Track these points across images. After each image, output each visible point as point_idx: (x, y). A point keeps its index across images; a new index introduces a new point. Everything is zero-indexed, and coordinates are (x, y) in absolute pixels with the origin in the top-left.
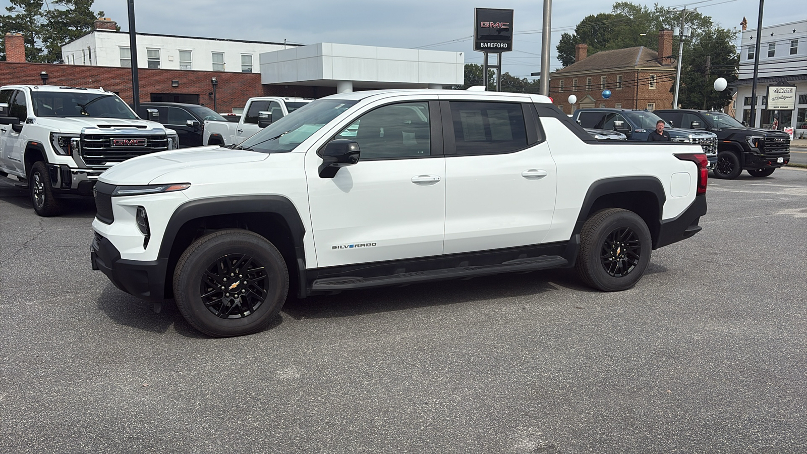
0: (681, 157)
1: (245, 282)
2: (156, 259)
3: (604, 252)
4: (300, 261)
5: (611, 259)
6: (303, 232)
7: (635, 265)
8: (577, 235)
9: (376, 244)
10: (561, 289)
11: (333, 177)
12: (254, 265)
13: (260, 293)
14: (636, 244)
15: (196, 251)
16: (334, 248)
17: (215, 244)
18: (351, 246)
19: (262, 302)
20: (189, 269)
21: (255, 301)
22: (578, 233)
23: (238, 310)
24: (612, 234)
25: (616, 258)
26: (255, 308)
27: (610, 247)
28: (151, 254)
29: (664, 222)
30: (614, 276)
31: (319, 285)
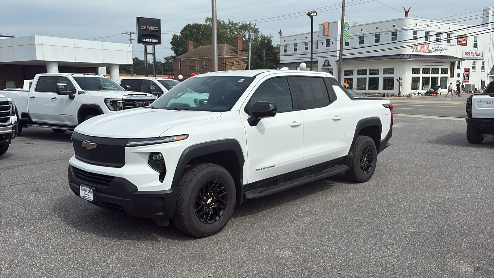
0: (385, 106)
1: (215, 198)
2: (170, 189)
3: (361, 160)
4: (241, 180)
5: (362, 164)
6: (243, 161)
7: (371, 166)
8: (351, 152)
9: (275, 166)
10: (338, 183)
11: (256, 126)
12: (220, 186)
13: (223, 204)
14: (372, 155)
15: (192, 180)
16: (256, 170)
17: (202, 174)
18: (264, 168)
19: (224, 210)
20: (190, 192)
21: (220, 209)
22: (352, 151)
23: (212, 218)
24: (363, 151)
25: (364, 163)
26: (221, 214)
27: (362, 157)
28: (167, 185)
29: (381, 142)
30: (365, 174)
31: (249, 195)
